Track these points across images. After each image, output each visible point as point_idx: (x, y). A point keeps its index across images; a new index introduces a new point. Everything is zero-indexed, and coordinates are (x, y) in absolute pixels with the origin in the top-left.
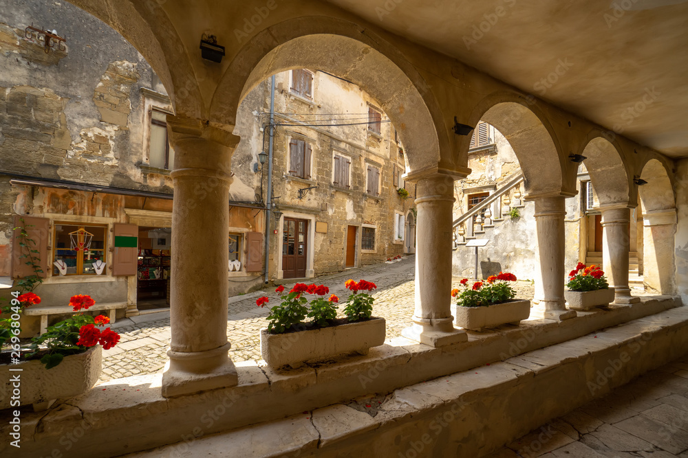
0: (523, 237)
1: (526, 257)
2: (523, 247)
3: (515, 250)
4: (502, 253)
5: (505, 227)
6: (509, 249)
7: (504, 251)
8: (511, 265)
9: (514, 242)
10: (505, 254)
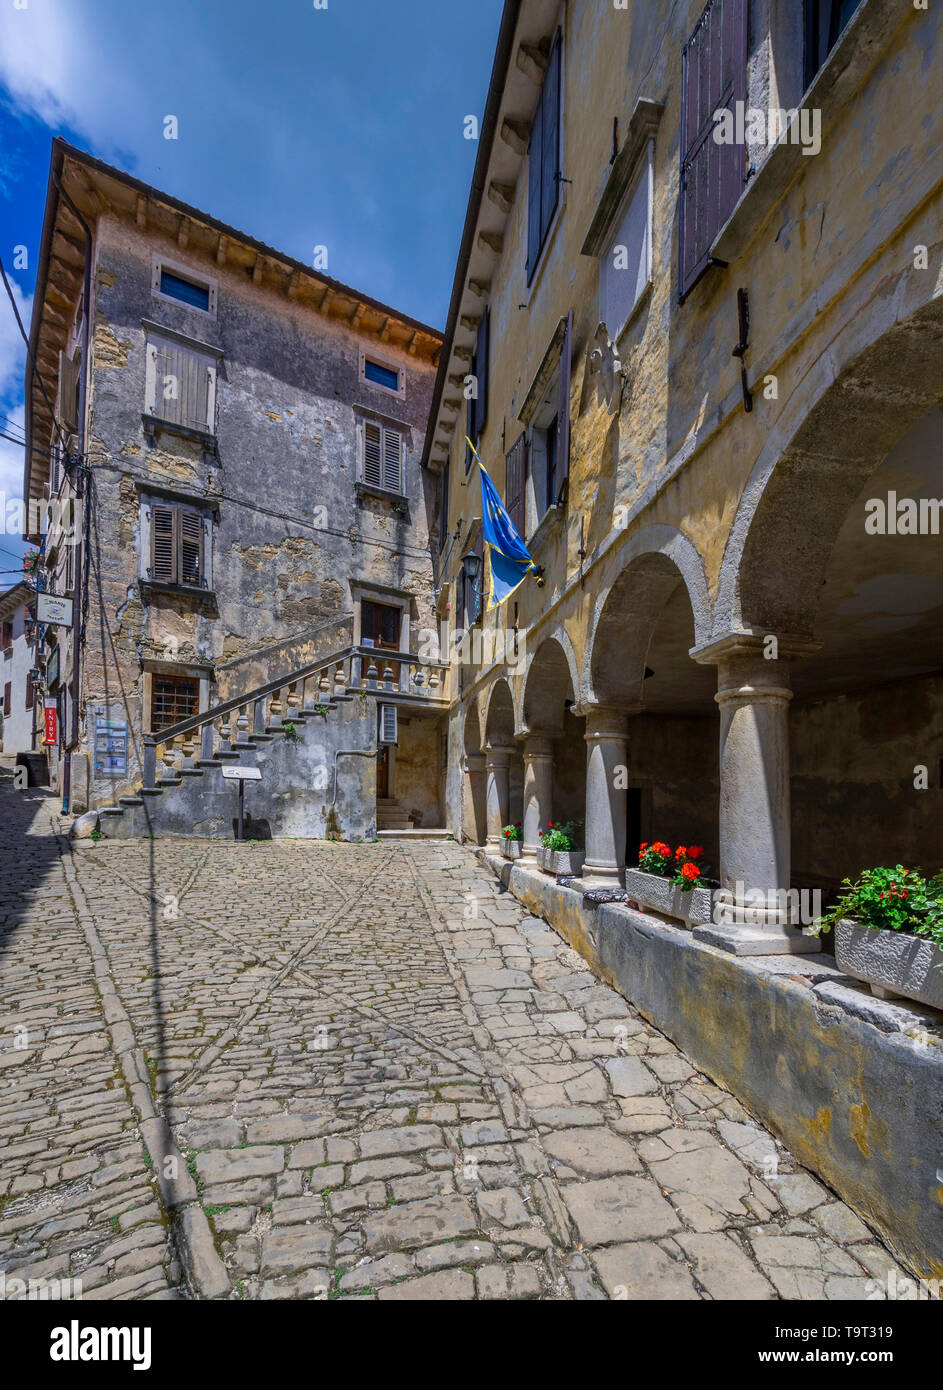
0: (304, 771)
1: (309, 802)
2: (304, 785)
3: (291, 789)
4: (271, 794)
5: (275, 750)
6: (282, 786)
7: (274, 789)
8: (285, 813)
9: (290, 778)
10: (275, 795)
